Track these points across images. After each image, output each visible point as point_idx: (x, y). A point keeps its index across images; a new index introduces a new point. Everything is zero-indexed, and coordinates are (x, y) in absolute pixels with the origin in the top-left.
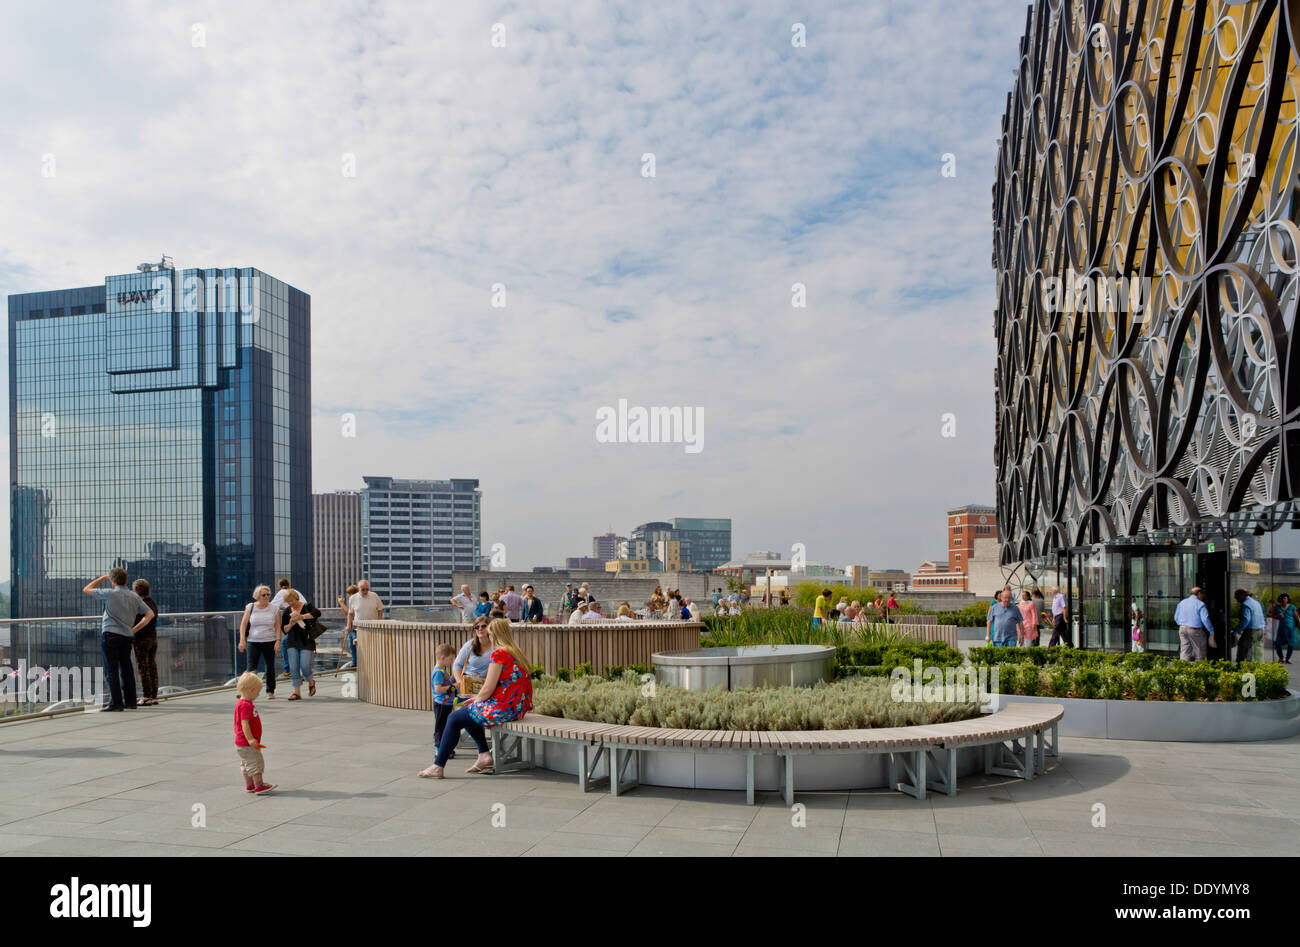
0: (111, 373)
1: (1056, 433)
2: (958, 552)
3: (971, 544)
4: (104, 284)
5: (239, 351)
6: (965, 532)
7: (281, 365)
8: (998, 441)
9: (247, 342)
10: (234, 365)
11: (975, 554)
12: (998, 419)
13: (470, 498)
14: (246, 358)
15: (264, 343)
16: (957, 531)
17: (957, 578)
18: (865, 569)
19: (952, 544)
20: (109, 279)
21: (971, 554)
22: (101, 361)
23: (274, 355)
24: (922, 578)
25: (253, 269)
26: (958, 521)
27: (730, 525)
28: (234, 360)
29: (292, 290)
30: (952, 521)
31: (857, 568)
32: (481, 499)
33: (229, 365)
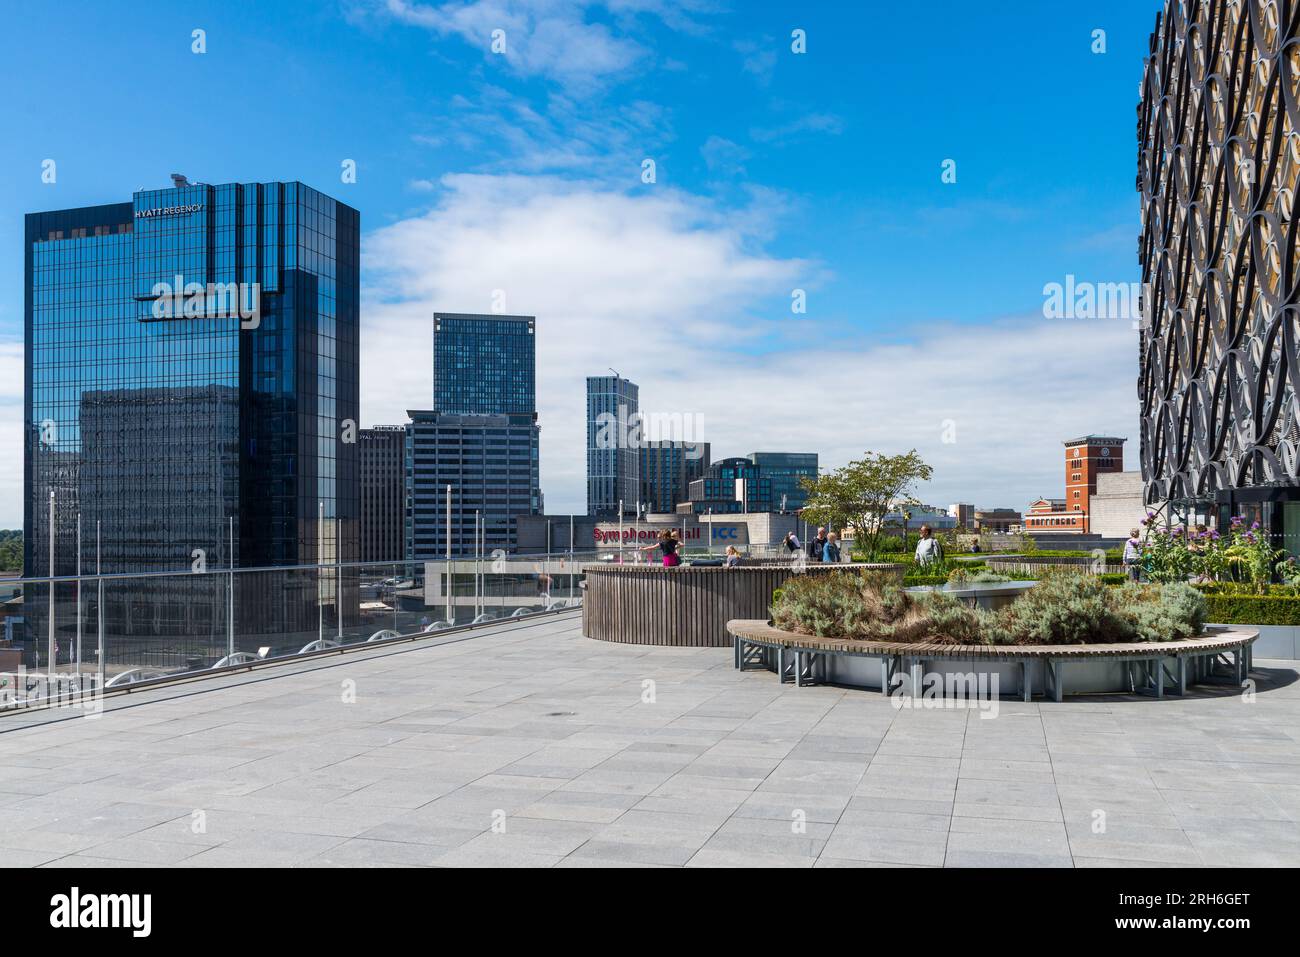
0: (139, 299)
1: (1213, 369)
2: (1078, 488)
3: (1092, 480)
4: (132, 201)
5: (282, 273)
6: (1085, 466)
7: (327, 287)
8: (1142, 374)
9: (290, 264)
10: (276, 289)
11: (1099, 491)
12: (1142, 351)
13: (527, 433)
14: (288, 282)
15: (309, 264)
16: (1076, 464)
17: (1076, 517)
18: (971, 508)
19: (1071, 479)
20: (137, 195)
21: (1092, 490)
22: (127, 286)
23: (320, 278)
24: (1035, 518)
25: (298, 183)
26: (1077, 453)
27: (816, 460)
28: (276, 284)
29: (341, 207)
30: (1070, 454)
31: (962, 508)
32: (540, 434)
33: (270, 289)
